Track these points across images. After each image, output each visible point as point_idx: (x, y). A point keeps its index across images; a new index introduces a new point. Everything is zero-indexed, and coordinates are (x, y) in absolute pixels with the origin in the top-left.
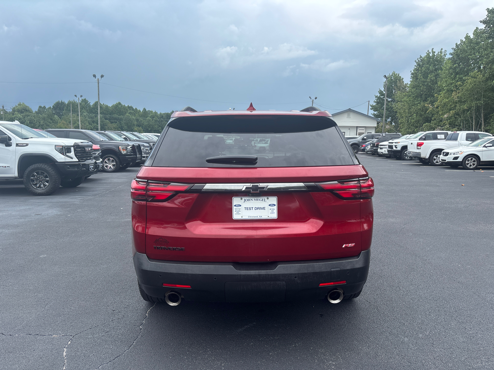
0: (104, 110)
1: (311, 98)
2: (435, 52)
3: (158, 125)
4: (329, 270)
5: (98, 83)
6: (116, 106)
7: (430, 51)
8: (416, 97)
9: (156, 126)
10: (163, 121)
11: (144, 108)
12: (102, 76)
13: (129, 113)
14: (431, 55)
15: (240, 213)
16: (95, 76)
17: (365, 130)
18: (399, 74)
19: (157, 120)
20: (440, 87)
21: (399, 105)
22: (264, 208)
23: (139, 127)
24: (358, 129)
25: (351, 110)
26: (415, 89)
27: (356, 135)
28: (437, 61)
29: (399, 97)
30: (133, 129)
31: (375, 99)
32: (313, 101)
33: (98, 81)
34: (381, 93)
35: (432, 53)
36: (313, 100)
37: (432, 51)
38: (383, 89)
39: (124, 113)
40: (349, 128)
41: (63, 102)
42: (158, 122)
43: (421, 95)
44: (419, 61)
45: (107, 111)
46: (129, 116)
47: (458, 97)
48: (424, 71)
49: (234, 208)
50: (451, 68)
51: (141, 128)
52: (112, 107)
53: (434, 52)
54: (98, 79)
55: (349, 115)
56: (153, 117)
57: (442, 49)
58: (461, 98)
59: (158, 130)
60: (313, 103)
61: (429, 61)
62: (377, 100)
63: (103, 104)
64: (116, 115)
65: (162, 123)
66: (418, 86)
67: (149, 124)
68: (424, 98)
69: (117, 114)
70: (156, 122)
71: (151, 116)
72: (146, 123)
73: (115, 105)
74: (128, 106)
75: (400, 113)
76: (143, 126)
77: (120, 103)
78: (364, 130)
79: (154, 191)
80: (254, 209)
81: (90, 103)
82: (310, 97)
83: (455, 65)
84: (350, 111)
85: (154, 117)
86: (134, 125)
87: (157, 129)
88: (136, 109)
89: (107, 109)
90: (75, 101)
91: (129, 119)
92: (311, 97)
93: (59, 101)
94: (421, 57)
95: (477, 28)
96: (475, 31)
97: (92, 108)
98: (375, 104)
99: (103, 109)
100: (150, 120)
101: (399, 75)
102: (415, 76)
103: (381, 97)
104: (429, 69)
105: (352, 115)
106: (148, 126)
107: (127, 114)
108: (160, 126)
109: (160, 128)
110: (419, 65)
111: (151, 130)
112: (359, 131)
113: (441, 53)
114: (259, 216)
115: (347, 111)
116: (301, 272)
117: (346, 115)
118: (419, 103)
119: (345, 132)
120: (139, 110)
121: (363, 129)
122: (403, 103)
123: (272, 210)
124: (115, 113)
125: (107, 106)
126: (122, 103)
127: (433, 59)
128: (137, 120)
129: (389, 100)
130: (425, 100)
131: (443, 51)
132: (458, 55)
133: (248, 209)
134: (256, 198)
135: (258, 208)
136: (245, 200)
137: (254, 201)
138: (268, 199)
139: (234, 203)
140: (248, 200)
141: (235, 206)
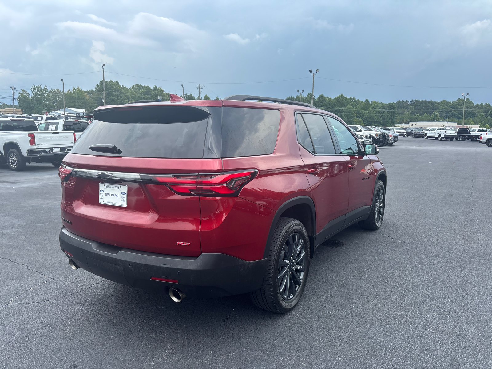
0: (327, 103)
3: (379, 116)
4: (158, 265)
5: (314, 78)
6: (339, 98)
9: (377, 117)
10: (385, 111)
11: (367, 99)
12: (317, 71)
13: (351, 105)
15: (103, 198)
16: (311, 71)
19: (378, 111)
22: (117, 196)
23: (359, 118)
30: (352, 121)
33: (314, 76)
39: (346, 105)
41: (293, 97)
42: (380, 113)
45: (330, 104)
46: (350, 108)
51: (361, 119)
52: (334, 99)
54: (314, 74)
56: (374, 108)
59: (379, 121)
63: (327, 97)
64: (337, 107)
65: (383, 114)
67: (369, 115)
69: (339, 107)
70: (377, 112)
71: (373, 107)
72: (366, 115)
73: (337, 97)
74: (351, 97)
76: (364, 117)
77: (342, 96)
80: (111, 195)
81: (315, 96)
85: (376, 108)
86: (354, 116)
87: (377, 120)
88: (358, 100)
89: (330, 102)
90: (302, 96)
91: (349, 110)
93: (289, 97)
97: (316, 101)
99: (325, 102)
100: (370, 111)
106: (369, 117)
107: (348, 106)
108: (381, 117)
109: (381, 119)
111: (371, 121)
114: (113, 203)
116: (135, 262)
120: (361, 101)
123: (123, 198)
124: (336, 106)
125: (330, 98)
126: (344, 95)
128: (358, 112)
133: (107, 195)
134: (113, 185)
135: (113, 195)
136: (106, 186)
137: (111, 188)
138: (121, 187)
139: (100, 189)
140: (108, 186)
141: (100, 191)
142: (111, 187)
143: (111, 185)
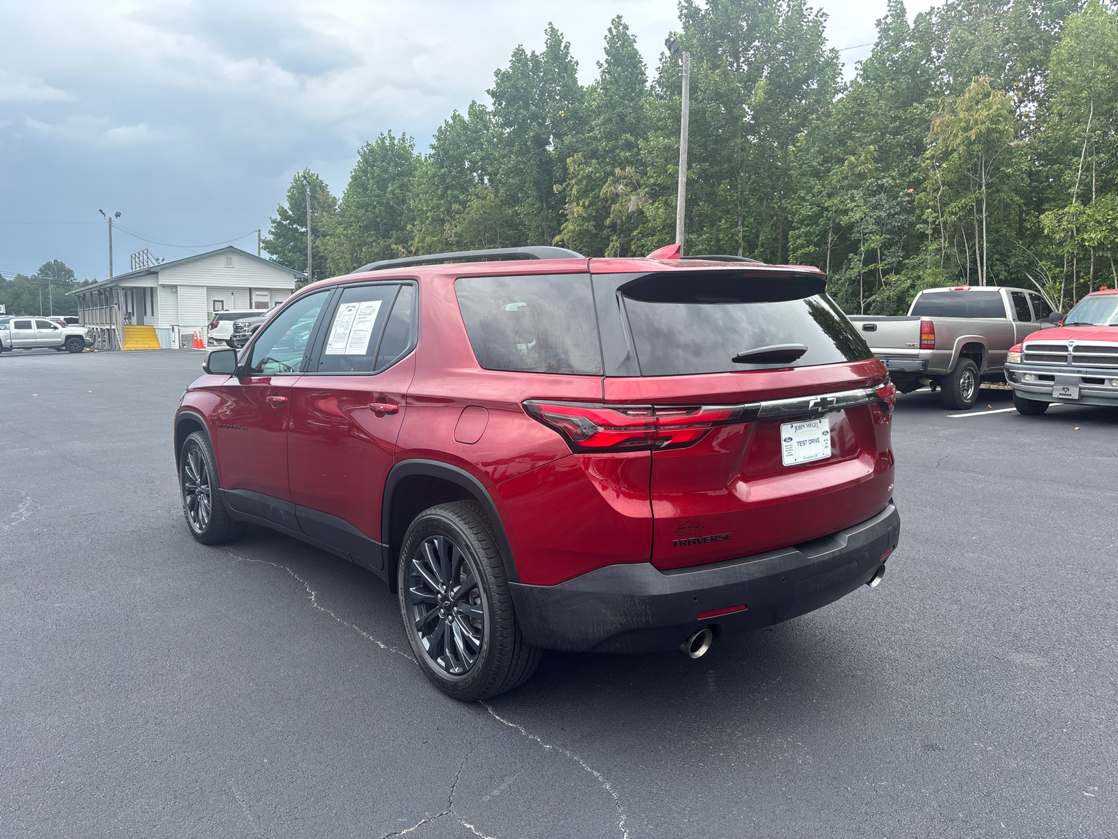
1: (103, 214)
2: (394, 139)
7: (386, 134)
8: (366, 227)
14: (387, 143)
15: (792, 452)
17: (269, 295)
18: (318, 175)
20: (413, 211)
21: (330, 241)
24: (254, 294)
25: (234, 250)
26: (363, 211)
27: (251, 308)
28: (400, 156)
29: (328, 226)
31: (272, 227)
32: (110, 222)
34: (283, 213)
35: (389, 139)
36: (110, 219)
37: (390, 135)
38: (287, 206)
40: (233, 290)
43: (378, 224)
44: (364, 151)
47: (456, 233)
48: (378, 175)
49: (784, 444)
50: (434, 175)
53: (392, 139)
55: (229, 262)
57: (404, 134)
58: (461, 235)
60: (110, 226)
61: (386, 155)
62: (275, 227)
66: (368, 205)
68: (382, 232)
75: (333, 260)
78: (269, 297)
79: (666, 427)
80: (807, 442)
82: (101, 211)
83: (443, 170)
84: (231, 251)
92: (104, 211)
94: (368, 145)
95: (474, 103)
96: (471, 107)
98: (271, 237)
101: (317, 177)
102: (358, 183)
103: (284, 223)
104: (386, 171)
105: (236, 261)
110: (366, 161)
112: (256, 298)
113: (404, 141)
115: (224, 252)
117: (222, 260)
118: (375, 241)
119: (222, 302)
121: (266, 293)
122: (336, 240)
123: (826, 442)
127: (392, 151)
129: (302, 230)
130: (386, 236)
131: (407, 137)
132: (446, 151)
133: (801, 443)
134: (808, 423)
135: (812, 441)
136: (796, 428)
137: (806, 429)
138: (820, 422)
139: (784, 436)
140: (799, 428)
141: (785, 440)
142: (805, 426)
143: (805, 424)
